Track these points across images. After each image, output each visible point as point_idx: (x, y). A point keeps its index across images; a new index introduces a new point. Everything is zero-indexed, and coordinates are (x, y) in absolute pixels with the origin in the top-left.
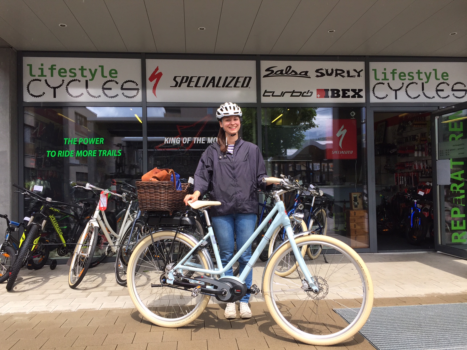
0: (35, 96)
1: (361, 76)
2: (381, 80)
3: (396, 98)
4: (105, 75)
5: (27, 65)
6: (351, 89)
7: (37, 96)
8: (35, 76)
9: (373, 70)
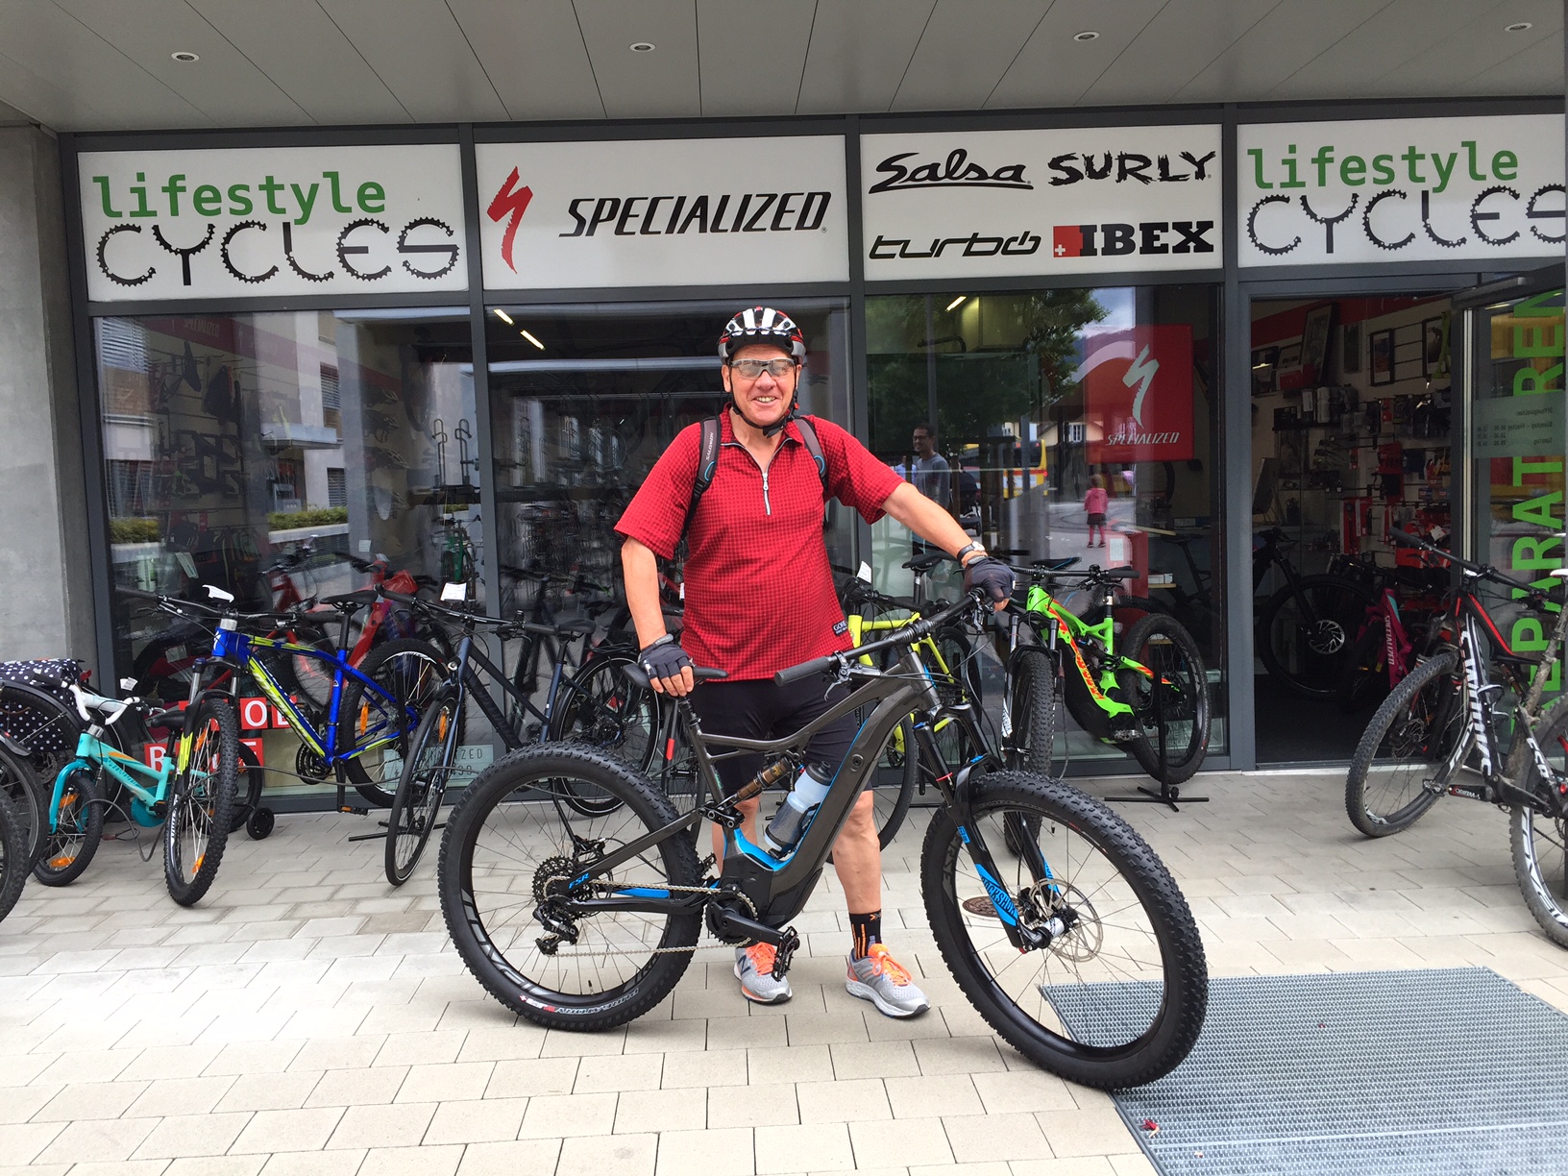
0: (124, 282)
1: (1209, 176)
2: (1276, 185)
3: (1330, 249)
4: (344, 204)
5: (94, 178)
6: (1174, 223)
7: (129, 282)
8: (119, 214)
9: (1250, 152)
